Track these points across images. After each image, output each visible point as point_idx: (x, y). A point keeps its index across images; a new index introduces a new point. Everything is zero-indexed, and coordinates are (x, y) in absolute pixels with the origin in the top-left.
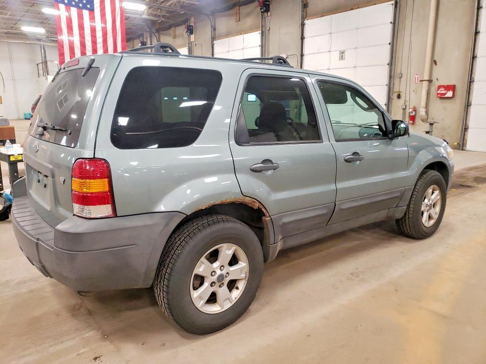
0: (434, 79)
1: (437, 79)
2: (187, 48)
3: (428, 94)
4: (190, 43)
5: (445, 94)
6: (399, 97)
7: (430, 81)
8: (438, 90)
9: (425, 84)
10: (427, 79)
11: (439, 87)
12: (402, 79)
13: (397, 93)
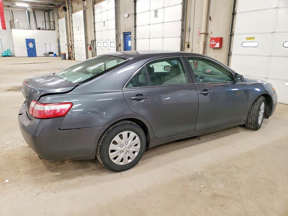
0: (209, 32)
1: (211, 32)
2: (82, 10)
3: (205, 44)
4: (84, 7)
5: (215, 45)
6: (188, 46)
7: (206, 34)
8: (211, 42)
9: (203, 36)
10: (204, 32)
11: (212, 39)
12: (190, 32)
13: (188, 43)
